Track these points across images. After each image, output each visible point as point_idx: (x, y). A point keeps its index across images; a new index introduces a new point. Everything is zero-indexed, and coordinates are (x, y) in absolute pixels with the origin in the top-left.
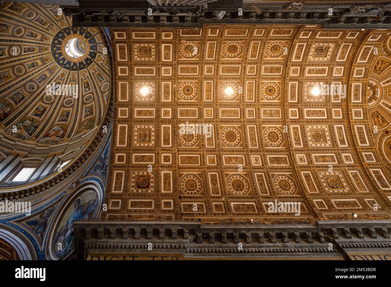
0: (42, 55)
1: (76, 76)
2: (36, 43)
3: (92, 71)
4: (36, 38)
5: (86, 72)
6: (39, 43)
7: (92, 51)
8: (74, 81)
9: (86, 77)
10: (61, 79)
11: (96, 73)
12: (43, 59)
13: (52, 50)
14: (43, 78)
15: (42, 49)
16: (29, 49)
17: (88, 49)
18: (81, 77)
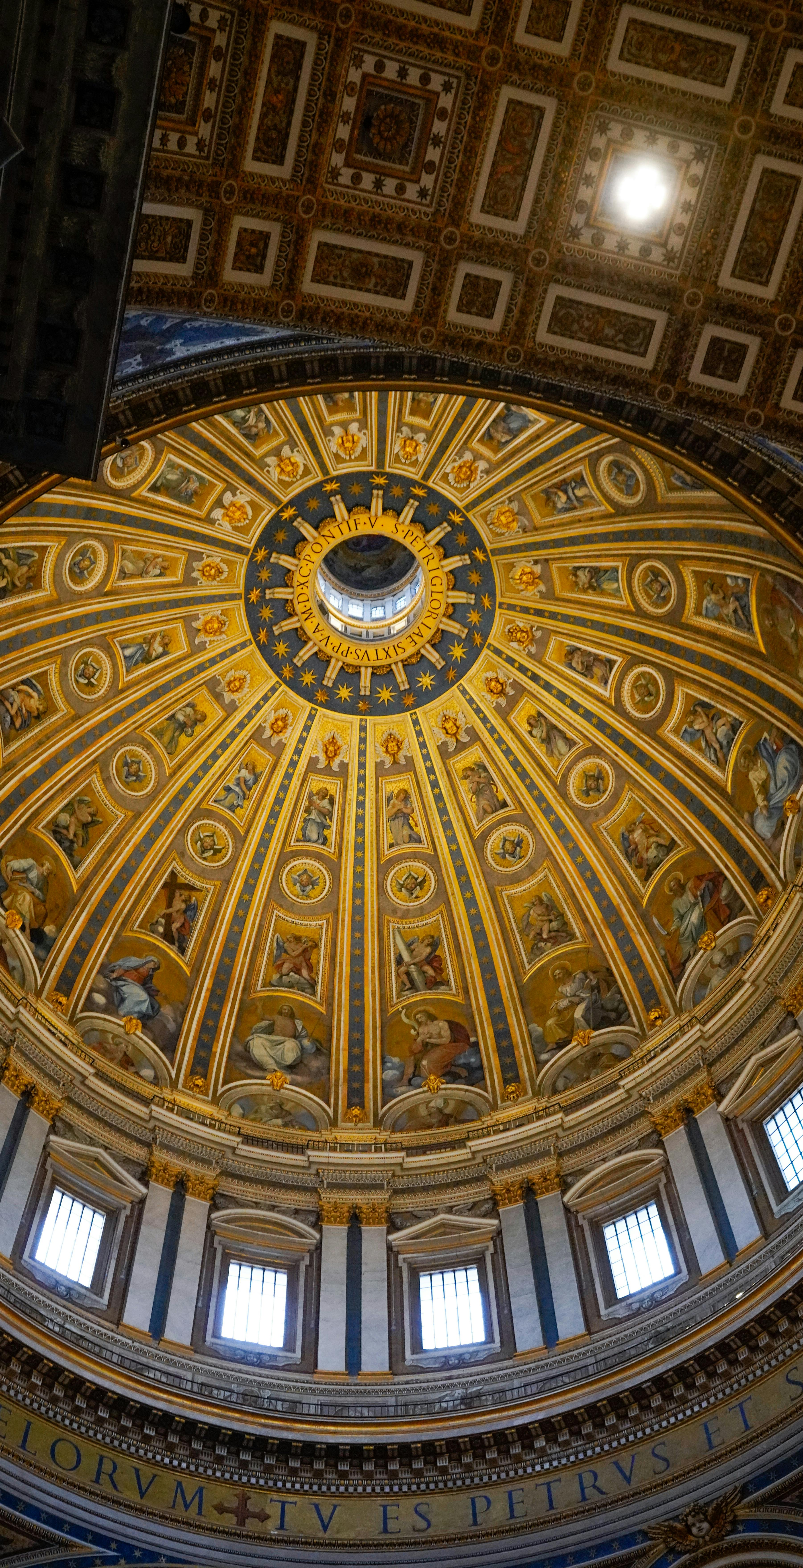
0: (539, 613)
1: (395, 447)
2: (548, 687)
3: (300, 457)
4: (540, 714)
5: (337, 456)
6: (535, 678)
7: (285, 561)
8: (412, 427)
9: (337, 430)
10: (477, 457)
11: (275, 443)
12: (542, 587)
13: (488, 617)
14: (566, 492)
15: (533, 640)
16: (587, 671)
17: (304, 571)
18: (365, 440)
